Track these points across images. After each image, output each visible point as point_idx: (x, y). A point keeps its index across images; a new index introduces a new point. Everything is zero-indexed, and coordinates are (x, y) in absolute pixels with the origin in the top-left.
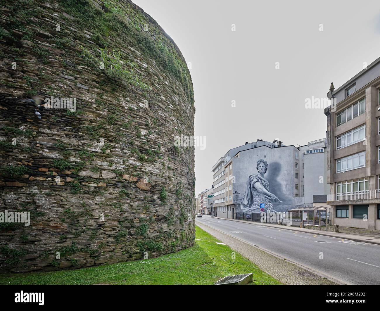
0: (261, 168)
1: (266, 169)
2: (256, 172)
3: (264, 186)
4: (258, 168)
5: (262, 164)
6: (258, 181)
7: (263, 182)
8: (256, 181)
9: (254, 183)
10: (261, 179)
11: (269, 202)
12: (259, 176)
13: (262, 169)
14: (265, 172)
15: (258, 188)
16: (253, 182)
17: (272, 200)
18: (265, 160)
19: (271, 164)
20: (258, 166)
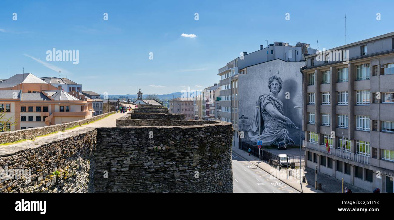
0: (274, 86)
1: (281, 87)
2: (268, 92)
3: (278, 108)
4: (270, 87)
5: (275, 82)
6: (271, 102)
7: (276, 103)
8: (268, 103)
9: (265, 105)
10: (274, 100)
11: (284, 128)
12: (272, 96)
13: (275, 88)
14: (279, 91)
15: (271, 111)
16: (263, 104)
17: (287, 125)
18: (278, 77)
19: (286, 81)
20: (270, 84)
